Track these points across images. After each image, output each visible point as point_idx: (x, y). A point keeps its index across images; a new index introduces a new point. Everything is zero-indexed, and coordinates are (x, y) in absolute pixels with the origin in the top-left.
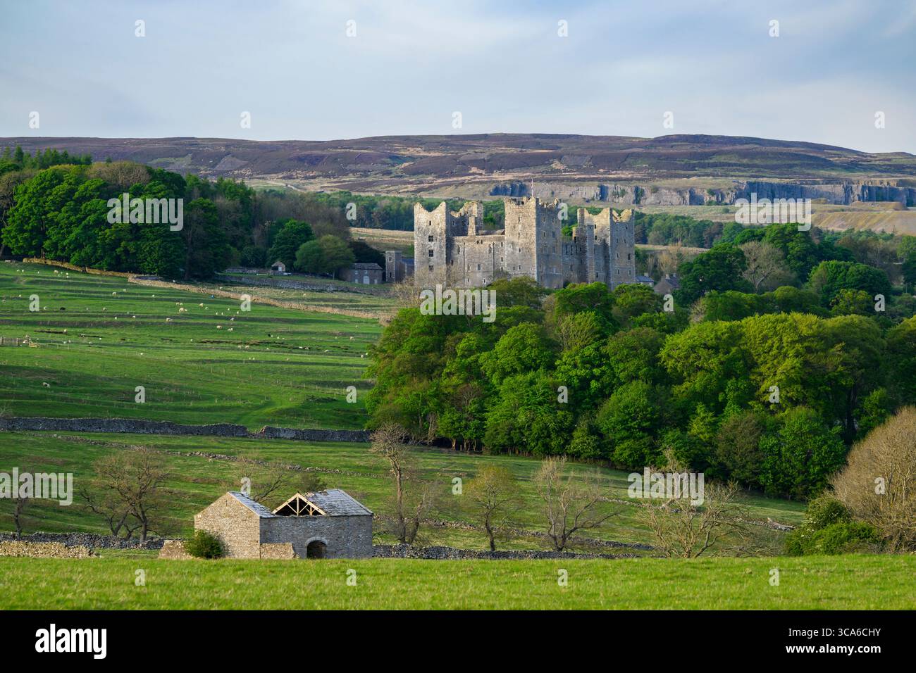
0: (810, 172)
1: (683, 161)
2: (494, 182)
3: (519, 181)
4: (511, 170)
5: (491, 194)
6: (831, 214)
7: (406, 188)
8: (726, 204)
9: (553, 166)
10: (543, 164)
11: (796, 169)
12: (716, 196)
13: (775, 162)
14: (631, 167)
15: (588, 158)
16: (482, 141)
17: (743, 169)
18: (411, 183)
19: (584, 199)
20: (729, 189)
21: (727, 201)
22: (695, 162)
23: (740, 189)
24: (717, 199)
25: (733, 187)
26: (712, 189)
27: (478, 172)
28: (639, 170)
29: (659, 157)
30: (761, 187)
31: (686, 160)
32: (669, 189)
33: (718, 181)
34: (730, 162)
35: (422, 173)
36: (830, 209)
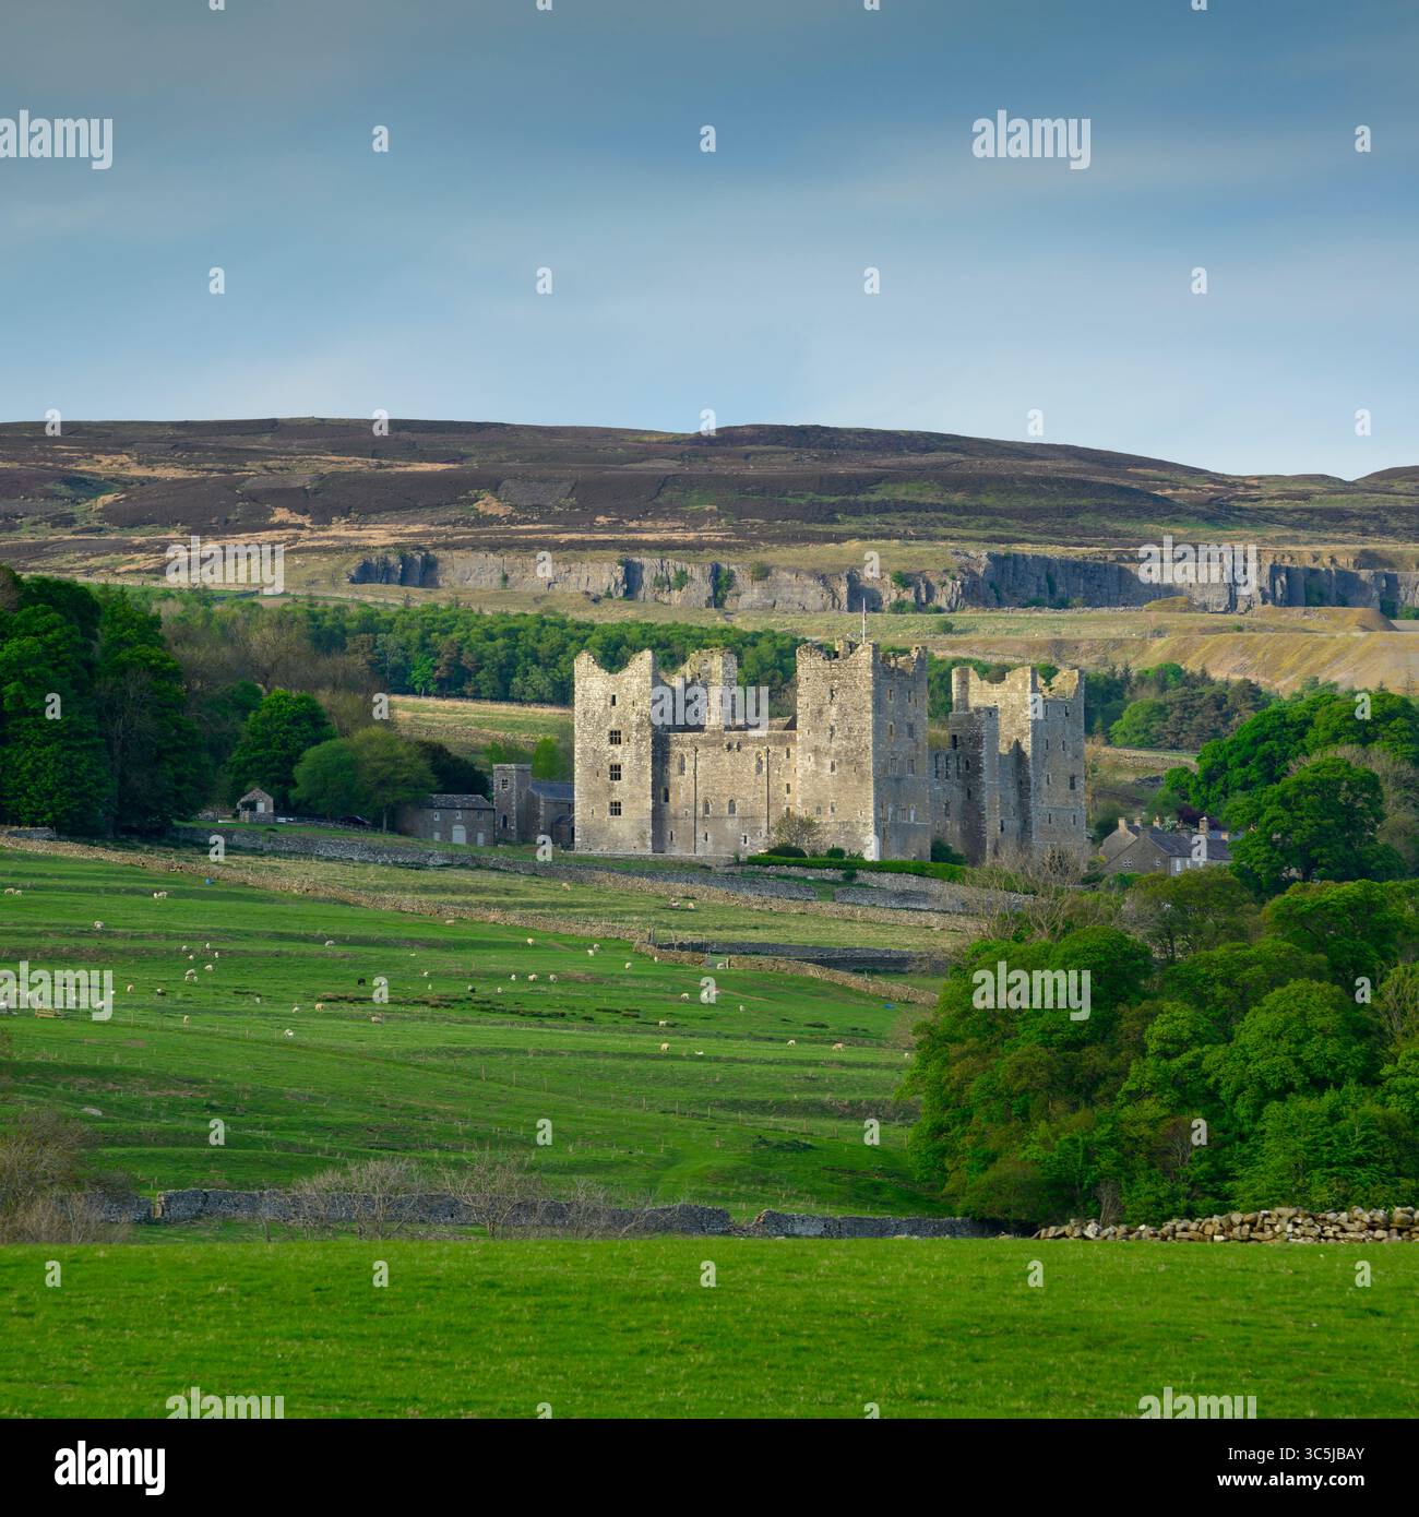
0: (1119, 526)
1: (801, 496)
2: (357, 549)
3: (420, 548)
4: (374, 517)
5: (353, 581)
6: (1212, 639)
7: (132, 561)
8: (939, 610)
9: (480, 506)
10: (454, 502)
11: (1086, 520)
12: (913, 590)
13: (1032, 502)
14: (673, 512)
15: (566, 486)
16: (266, 439)
17: (952, 517)
18: (140, 548)
19: (588, 593)
20: (946, 571)
21: (941, 601)
22: (833, 499)
23: (973, 574)
24: (917, 597)
25: (954, 567)
26: (904, 571)
27: (292, 521)
28: (695, 521)
29: (742, 485)
30: (1021, 567)
31: (810, 495)
32: (797, 572)
33: (916, 551)
34: (922, 500)
35: (151, 522)
36: (1202, 625)
